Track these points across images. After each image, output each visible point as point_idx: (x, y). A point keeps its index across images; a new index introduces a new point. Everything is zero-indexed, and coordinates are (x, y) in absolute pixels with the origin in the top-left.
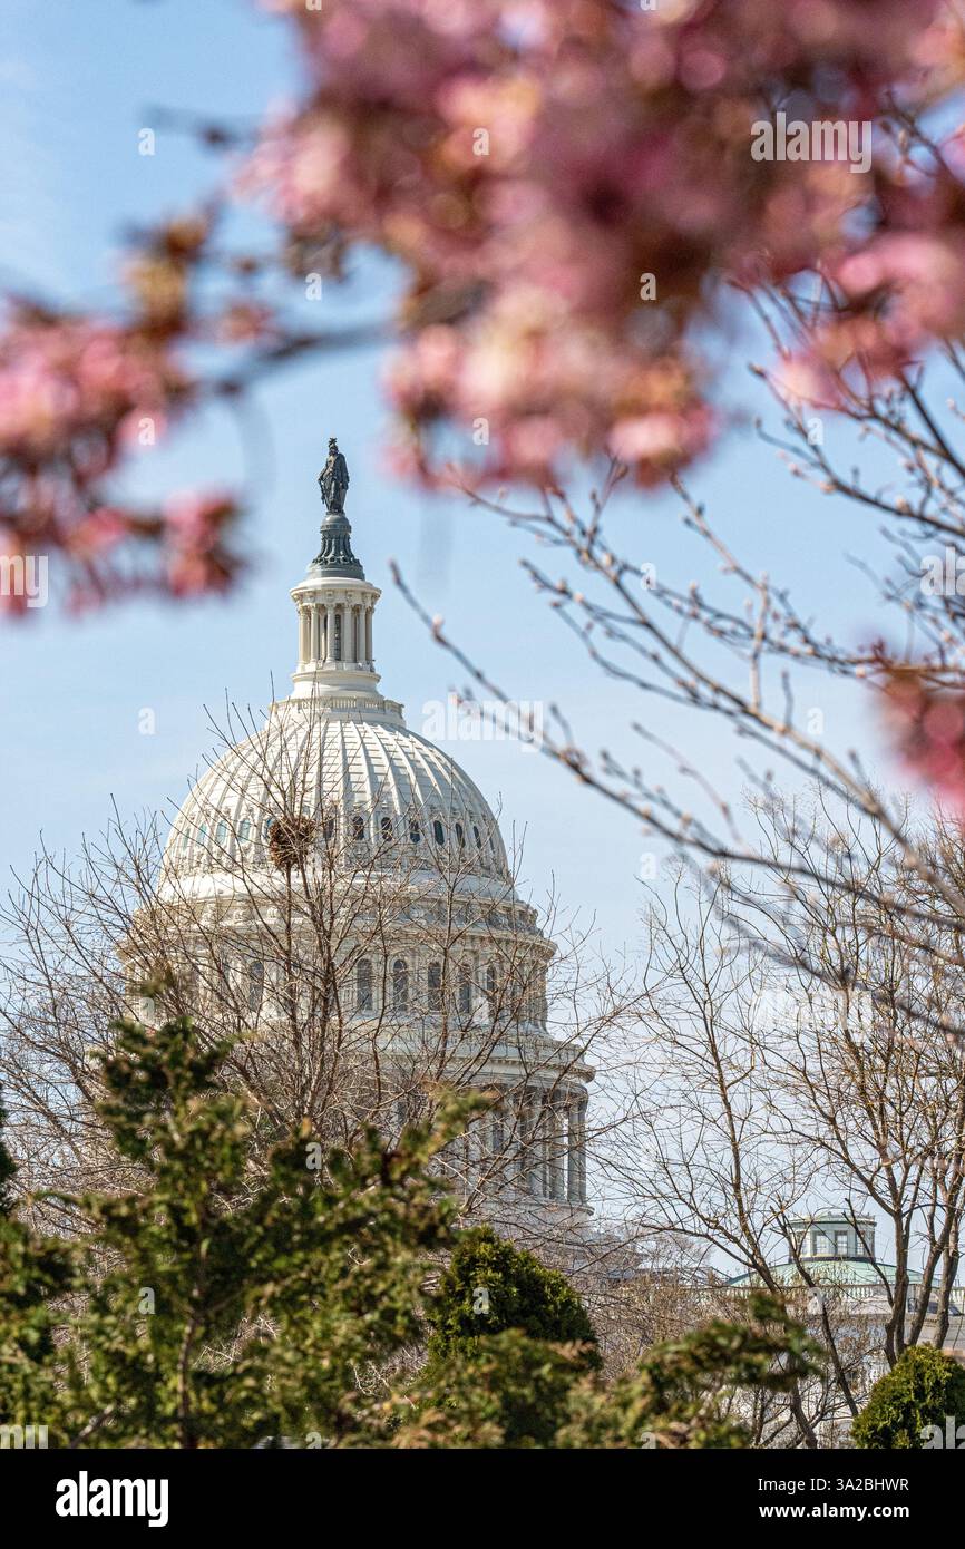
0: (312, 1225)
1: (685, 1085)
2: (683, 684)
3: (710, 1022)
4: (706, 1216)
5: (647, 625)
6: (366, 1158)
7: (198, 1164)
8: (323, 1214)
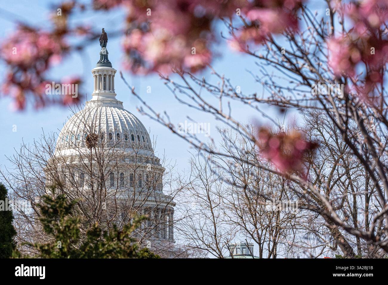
0: (98, 252)
1: (201, 208)
2: (201, 105)
3: (208, 191)
4: (207, 244)
5: (191, 89)
6: (113, 233)
7: (67, 235)
8: (101, 249)
